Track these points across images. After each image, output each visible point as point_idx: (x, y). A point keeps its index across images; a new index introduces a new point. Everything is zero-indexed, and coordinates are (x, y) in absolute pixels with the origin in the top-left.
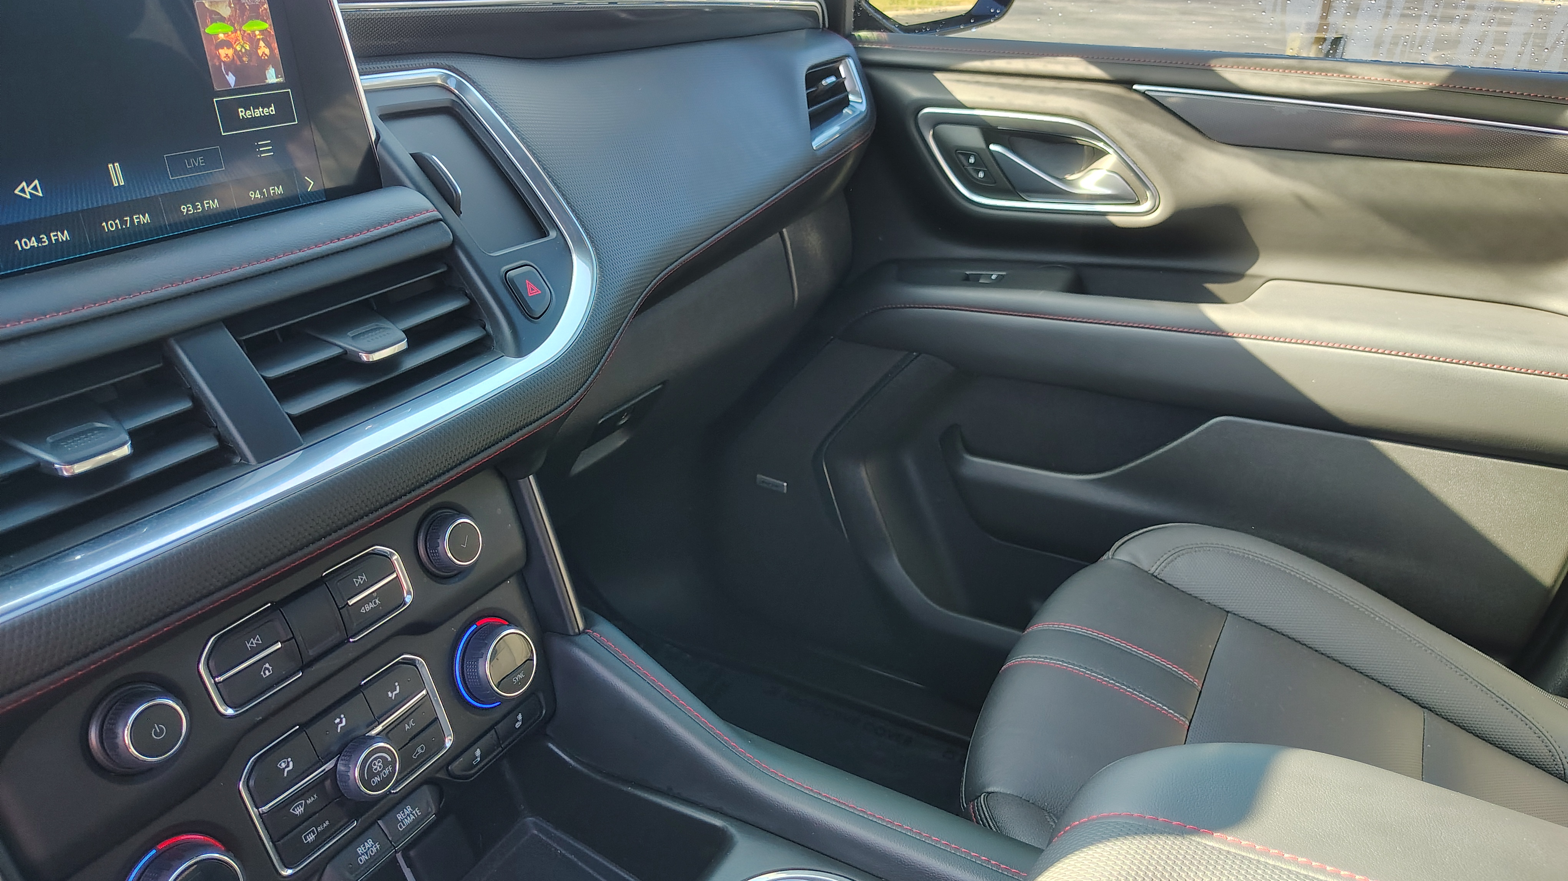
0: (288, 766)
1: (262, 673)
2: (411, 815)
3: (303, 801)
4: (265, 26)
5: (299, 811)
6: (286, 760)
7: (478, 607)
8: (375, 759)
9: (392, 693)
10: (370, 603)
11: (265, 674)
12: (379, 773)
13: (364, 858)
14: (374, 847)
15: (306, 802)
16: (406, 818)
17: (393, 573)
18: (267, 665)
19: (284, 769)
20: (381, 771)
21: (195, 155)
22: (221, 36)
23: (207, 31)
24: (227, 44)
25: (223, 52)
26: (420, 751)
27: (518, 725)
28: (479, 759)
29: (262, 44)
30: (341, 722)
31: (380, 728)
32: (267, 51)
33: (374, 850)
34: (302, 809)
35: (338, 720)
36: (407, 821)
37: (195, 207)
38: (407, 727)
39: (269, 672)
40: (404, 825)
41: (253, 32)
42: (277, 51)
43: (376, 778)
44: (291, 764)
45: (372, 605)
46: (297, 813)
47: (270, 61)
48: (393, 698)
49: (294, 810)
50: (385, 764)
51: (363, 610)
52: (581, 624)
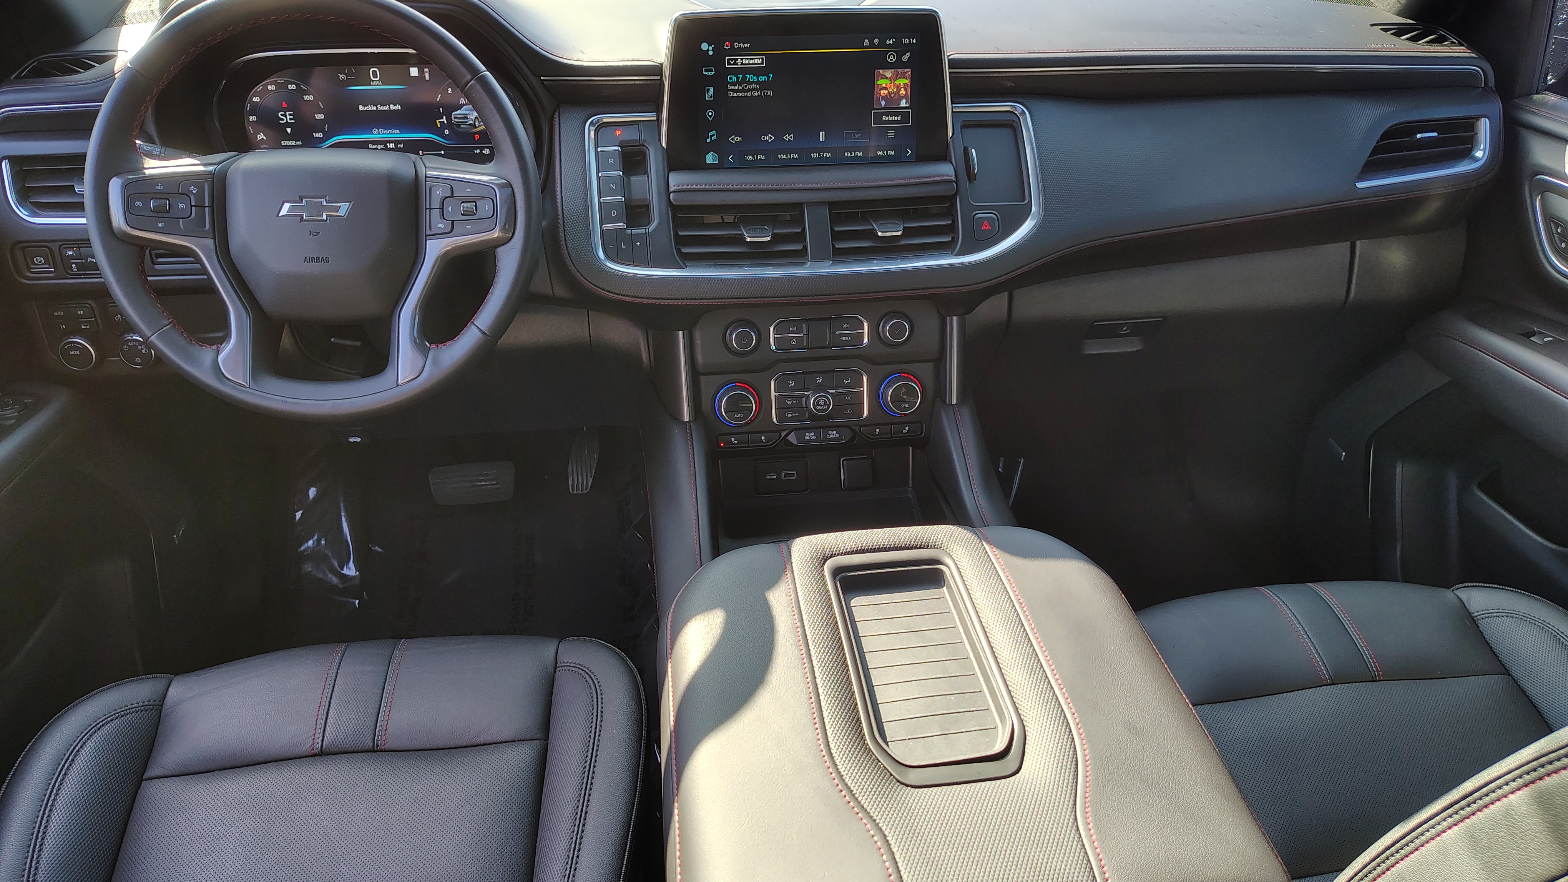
0: (791, 384)
2: (835, 435)
3: (792, 400)
4: (907, 81)
5: (789, 403)
6: (792, 381)
7: (905, 366)
9: (846, 380)
11: (793, 343)
12: (821, 405)
13: (807, 438)
14: (813, 436)
15: (793, 402)
17: (862, 329)
18: (795, 340)
19: (789, 384)
21: (858, 133)
22: (884, 85)
23: (878, 83)
24: (886, 89)
25: (882, 92)
26: (848, 412)
27: (904, 431)
28: (877, 432)
29: (902, 89)
30: (819, 380)
31: (834, 391)
32: (904, 93)
33: (813, 438)
34: (791, 403)
35: (818, 378)
36: (831, 436)
37: (851, 154)
38: (847, 398)
39: (796, 343)
41: (900, 84)
42: (909, 93)
43: (819, 406)
44: (793, 384)
45: (846, 338)
47: (905, 97)
48: (846, 383)
49: (787, 401)
50: (825, 404)
51: (842, 339)
52: (954, 401)
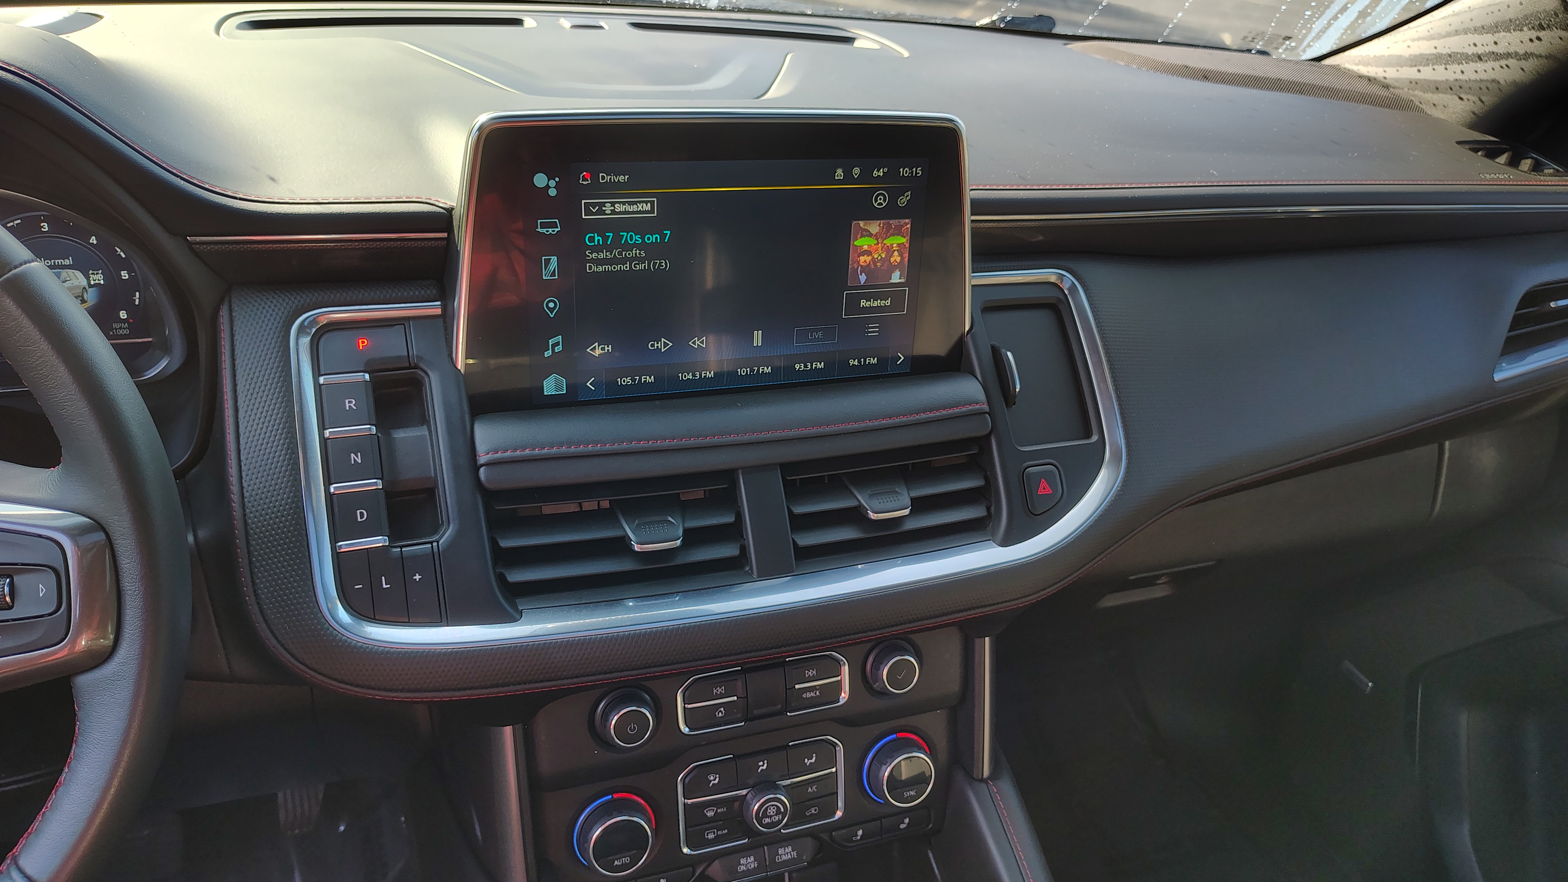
0: (715, 780)
1: (717, 713)
2: (789, 854)
3: (716, 809)
4: (903, 240)
5: (710, 814)
6: (715, 775)
7: (903, 722)
8: (772, 805)
9: (808, 760)
10: (812, 692)
11: (718, 714)
12: (771, 817)
13: (743, 868)
14: (753, 863)
15: (717, 810)
16: (785, 855)
17: (839, 676)
18: (722, 709)
19: (711, 781)
20: (773, 816)
21: (817, 331)
22: (866, 247)
23: (856, 243)
24: (868, 253)
25: (862, 259)
26: (813, 811)
27: (902, 826)
28: (859, 838)
29: (896, 253)
30: (763, 766)
31: (789, 782)
32: (898, 259)
33: (753, 866)
34: (713, 814)
35: (761, 763)
36: (784, 858)
37: (806, 366)
38: (810, 790)
39: (722, 714)
40: (781, 859)
41: (892, 245)
42: (906, 260)
43: (767, 819)
44: (717, 779)
45: (812, 694)
46: (708, 814)
47: (899, 266)
48: (808, 764)
49: (707, 811)
50: (778, 812)
51: (804, 696)
52: (986, 773)
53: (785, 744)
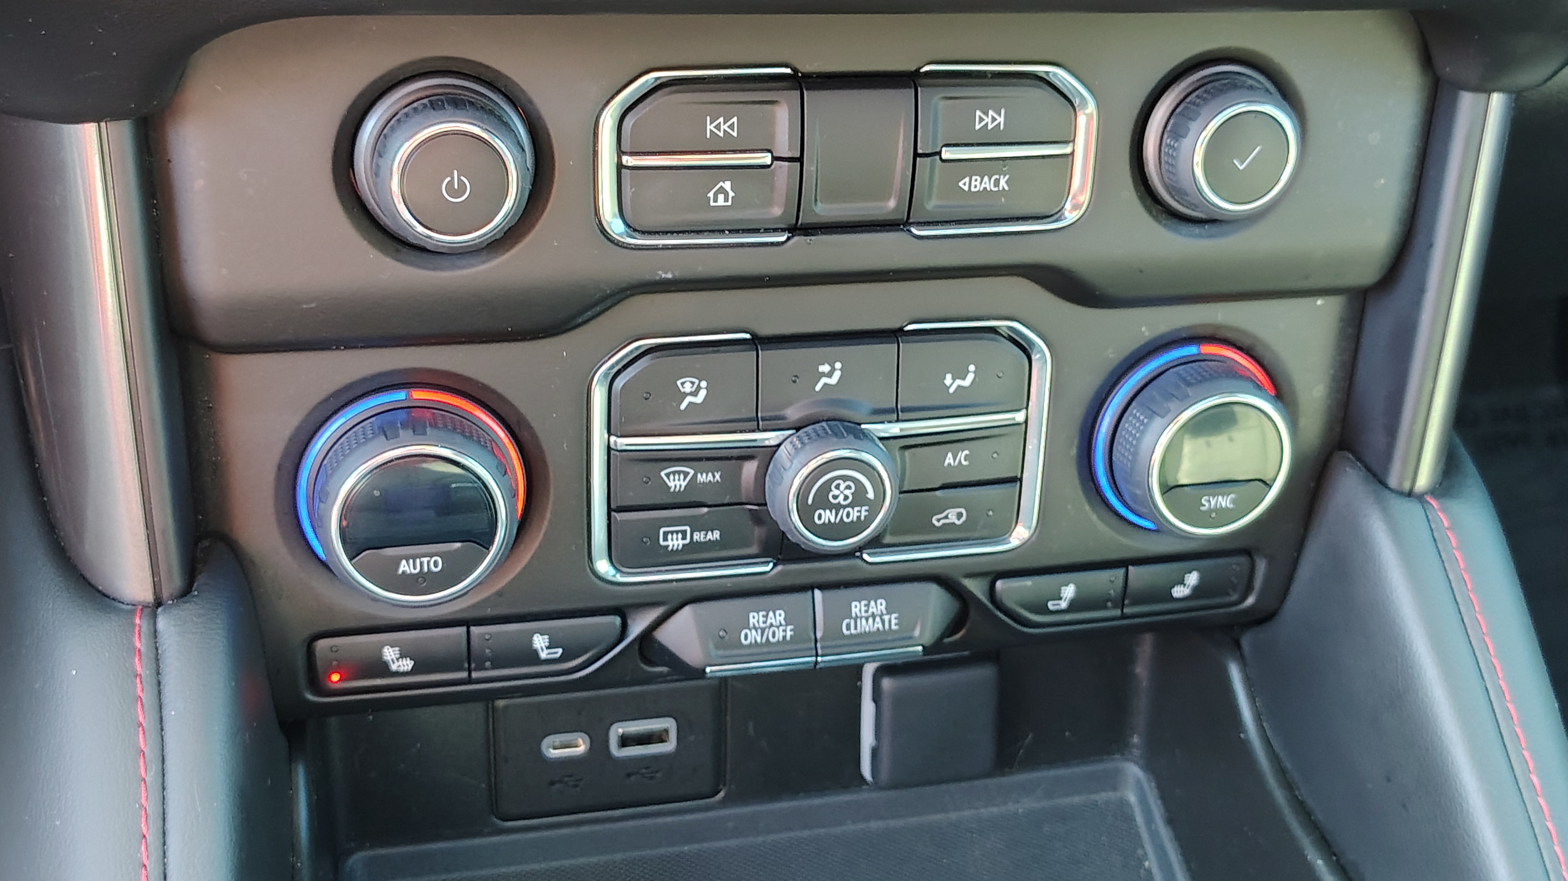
0: (695, 394)
1: (711, 195)
2: (878, 619)
3: (692, 472)
6: (697, 381)
7: (1219, 315)
8: (845, 478)
9: (954, 379)
10: (986, 179)
11: (715, 200)
12: (838, 507)
13: (754, 636)
14: (781, 628)
15: (695, 476)
16: (867, 619)
17: (1066, 142)
18: (727, 185)
19: (686, 395)
20: (845, 507)
26: (953, 519)
27: (1179, 592)
28: (1064, 605)
30: (830, 375)
31: (895, 429)
33: (780, 635)
34: (684, 484)
35: (825, 368)
36: (866, 626)
38: (949, 459)
39: (726, 200)
40: (856, 628)
43: (828, 511)
44: (703, 393)
45: (987, 184)
46: (671, 484)
48: (951, 390)
49: (668, 475)
50: (859, 499)
51: (964, 184)
52: (1424, 480)
53: (897, 325)
